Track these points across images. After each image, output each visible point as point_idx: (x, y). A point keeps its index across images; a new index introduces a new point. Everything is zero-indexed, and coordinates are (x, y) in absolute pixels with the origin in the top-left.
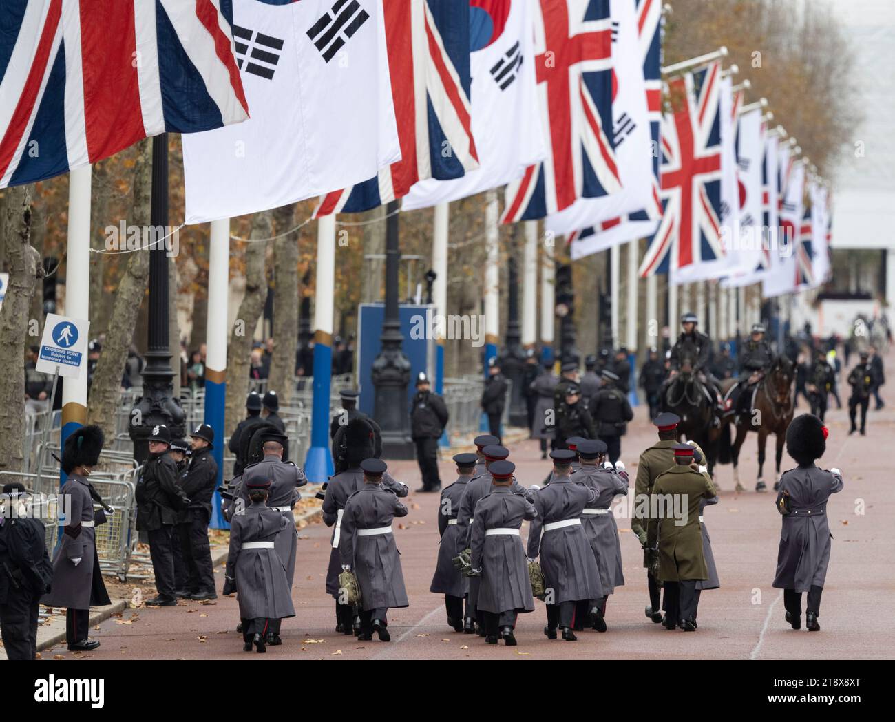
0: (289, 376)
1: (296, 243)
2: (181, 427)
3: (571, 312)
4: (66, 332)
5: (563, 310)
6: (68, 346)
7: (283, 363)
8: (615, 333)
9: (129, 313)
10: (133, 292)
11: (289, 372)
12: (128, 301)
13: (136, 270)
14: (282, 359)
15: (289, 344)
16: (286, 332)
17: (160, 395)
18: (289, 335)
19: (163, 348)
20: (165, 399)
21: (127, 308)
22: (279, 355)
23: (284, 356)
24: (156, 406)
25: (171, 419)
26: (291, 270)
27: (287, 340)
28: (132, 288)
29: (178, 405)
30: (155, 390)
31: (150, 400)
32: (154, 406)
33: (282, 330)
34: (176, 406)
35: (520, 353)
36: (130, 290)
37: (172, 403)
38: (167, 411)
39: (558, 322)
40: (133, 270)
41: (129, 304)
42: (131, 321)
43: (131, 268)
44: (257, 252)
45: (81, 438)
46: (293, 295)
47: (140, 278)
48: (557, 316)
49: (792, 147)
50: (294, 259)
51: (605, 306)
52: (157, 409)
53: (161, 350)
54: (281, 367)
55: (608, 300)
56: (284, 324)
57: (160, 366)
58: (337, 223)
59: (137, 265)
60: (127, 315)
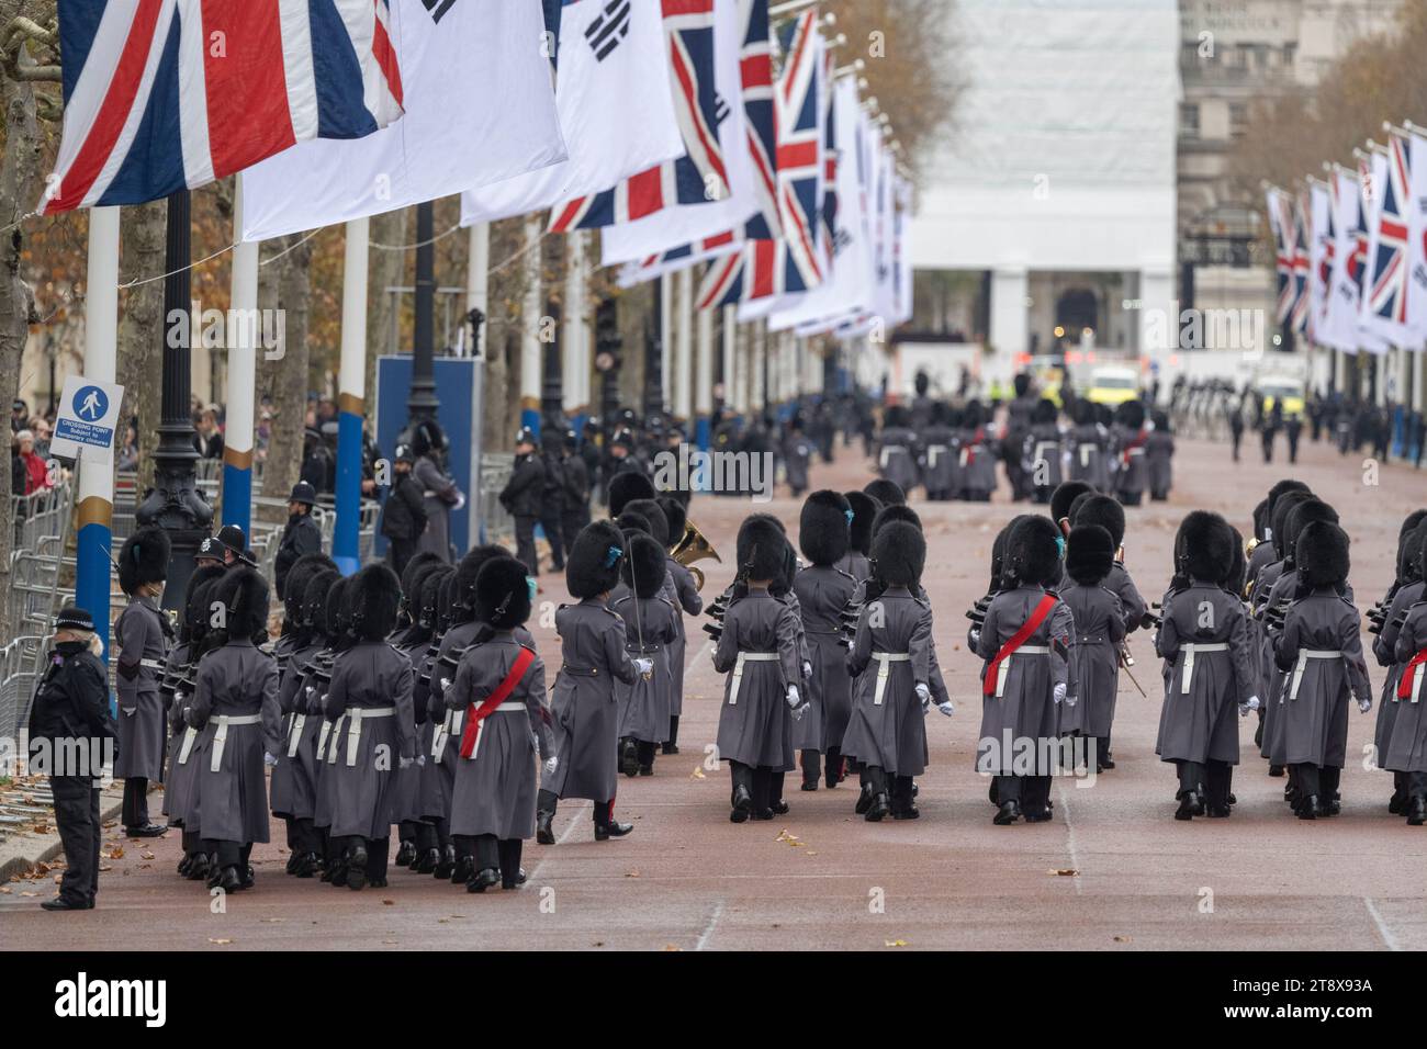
0: (295, 457)
1: (307, 271)
2: (207, 529)
3: (618, 364)
4: (91, 400)
5: (606, 361)
6: (95, 420)
7: (286, 439)
8: (666, 396)
9: (131, 371)
10: (135, 342)
11: (296, 452)
12: (128, 354)
13: (140, 313)
14: (285, 433)
15: (296, 412)
16: (291, 395)
17: (177, 486)
18: (296, 399)
19: (182, 419)
20: (185, 492)
21: (127, 365)
22: (281, 428)
23: (289, 429)
24: (174, 500)
25: (194, 520)
26: (300, 308)
27: (291, 406)
28: (134, 337)
29: (203, 499)
30: (171, 478)
31: (164, 492)
32: (170, 501)
33: (286, 393)
34: (200, 501)
35: (563, 422)
36: (132, 339)
37: (196, 497)
38: (188, 508)
39: (599, 379)
40: (135, 312)
41: (130, 358)
42: (133, 383)
43: (134, 309)
44: (268, 285)
45: (137, 548)
46: (302, 344)
47: (145, 322)
48: (596, 369)
49: (882, 126)
50: (303, 294)
51: (653, 355)
52: (173, 504)
53: (181, 423)
54: (284, 444)
55: (657, 346)
56: (289, 385)
57: (180, 445)
58: (372, 244)
59: (142, 304)
60: (127, 375)
